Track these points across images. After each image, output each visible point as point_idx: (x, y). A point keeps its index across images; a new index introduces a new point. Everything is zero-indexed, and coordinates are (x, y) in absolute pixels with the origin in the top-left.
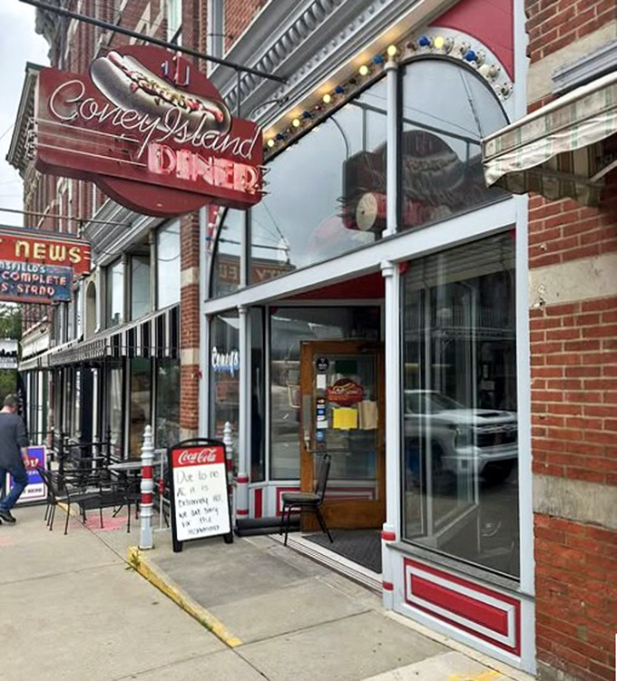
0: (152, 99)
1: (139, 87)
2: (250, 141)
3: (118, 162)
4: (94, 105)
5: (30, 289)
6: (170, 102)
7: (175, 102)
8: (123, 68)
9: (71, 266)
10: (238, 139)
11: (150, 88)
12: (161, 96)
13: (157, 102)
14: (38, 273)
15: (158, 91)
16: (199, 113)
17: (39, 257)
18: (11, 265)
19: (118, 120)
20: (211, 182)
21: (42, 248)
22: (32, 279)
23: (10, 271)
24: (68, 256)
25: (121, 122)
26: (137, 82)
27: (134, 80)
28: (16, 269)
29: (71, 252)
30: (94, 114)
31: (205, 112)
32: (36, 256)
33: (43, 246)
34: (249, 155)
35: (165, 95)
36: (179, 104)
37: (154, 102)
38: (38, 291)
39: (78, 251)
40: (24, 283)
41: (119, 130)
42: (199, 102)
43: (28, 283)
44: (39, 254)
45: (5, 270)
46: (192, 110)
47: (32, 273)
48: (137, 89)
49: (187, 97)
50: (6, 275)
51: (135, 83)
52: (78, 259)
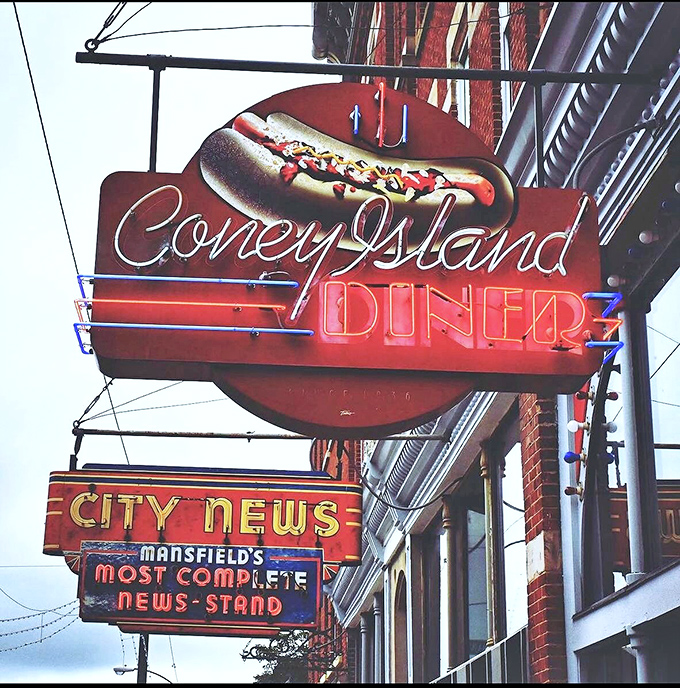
0: (326, 188)
1: (300, 170)
2: (561, 235)
3: (253, 335)
4: (202, 227)
5: (231, 604)
6: (368, 186)
7: (380, 185)
8: (264, 141)
9: (318, 544)
10: (532, 235)
11: (324, 166)
12: (347, 179)
13: (339, 192)
14: (249, 566)
15: (341, 169)
16: (434, 198)
17: (250, 530)
18: (195, 554)
19: (251, 246)
20: (468, 344)
21: (258, 510)
22: (235, 581)
23: (194, 566)
24: (311, 521)
25: (257, 251)
26: (296, 162)
27: (287, 159)
28: (204, 560)
29: (318, 512)
30: (200, 244)
31: (449, 191)
32: (245, 529)
33: (260, 504)
34: (560, 267)
35: (356, 175)
36: (389, 187)
37: (332, 194)
38: (248, 607)
39: (334, 508)
40: (220, 591)
41: (254, 267)
42: (434, 173)
43: (226, 591)
44: (251, 523)
45: (184, 564)
46: (418, 194)
47: (236, 567)
48: (295, 175)
49: (405, 167)
50: (185, 576)
51: (291, 165)
52: (334, 527)
